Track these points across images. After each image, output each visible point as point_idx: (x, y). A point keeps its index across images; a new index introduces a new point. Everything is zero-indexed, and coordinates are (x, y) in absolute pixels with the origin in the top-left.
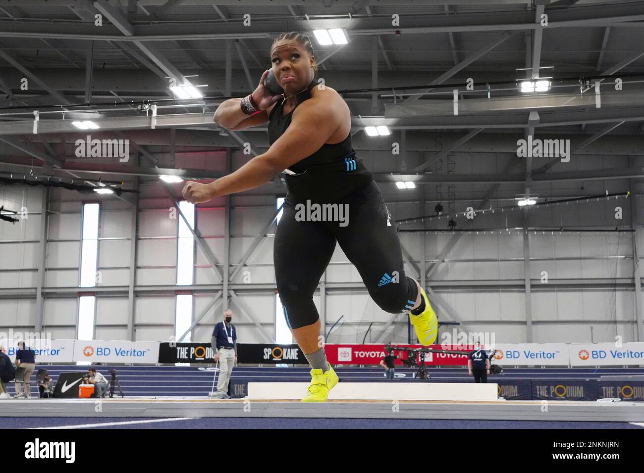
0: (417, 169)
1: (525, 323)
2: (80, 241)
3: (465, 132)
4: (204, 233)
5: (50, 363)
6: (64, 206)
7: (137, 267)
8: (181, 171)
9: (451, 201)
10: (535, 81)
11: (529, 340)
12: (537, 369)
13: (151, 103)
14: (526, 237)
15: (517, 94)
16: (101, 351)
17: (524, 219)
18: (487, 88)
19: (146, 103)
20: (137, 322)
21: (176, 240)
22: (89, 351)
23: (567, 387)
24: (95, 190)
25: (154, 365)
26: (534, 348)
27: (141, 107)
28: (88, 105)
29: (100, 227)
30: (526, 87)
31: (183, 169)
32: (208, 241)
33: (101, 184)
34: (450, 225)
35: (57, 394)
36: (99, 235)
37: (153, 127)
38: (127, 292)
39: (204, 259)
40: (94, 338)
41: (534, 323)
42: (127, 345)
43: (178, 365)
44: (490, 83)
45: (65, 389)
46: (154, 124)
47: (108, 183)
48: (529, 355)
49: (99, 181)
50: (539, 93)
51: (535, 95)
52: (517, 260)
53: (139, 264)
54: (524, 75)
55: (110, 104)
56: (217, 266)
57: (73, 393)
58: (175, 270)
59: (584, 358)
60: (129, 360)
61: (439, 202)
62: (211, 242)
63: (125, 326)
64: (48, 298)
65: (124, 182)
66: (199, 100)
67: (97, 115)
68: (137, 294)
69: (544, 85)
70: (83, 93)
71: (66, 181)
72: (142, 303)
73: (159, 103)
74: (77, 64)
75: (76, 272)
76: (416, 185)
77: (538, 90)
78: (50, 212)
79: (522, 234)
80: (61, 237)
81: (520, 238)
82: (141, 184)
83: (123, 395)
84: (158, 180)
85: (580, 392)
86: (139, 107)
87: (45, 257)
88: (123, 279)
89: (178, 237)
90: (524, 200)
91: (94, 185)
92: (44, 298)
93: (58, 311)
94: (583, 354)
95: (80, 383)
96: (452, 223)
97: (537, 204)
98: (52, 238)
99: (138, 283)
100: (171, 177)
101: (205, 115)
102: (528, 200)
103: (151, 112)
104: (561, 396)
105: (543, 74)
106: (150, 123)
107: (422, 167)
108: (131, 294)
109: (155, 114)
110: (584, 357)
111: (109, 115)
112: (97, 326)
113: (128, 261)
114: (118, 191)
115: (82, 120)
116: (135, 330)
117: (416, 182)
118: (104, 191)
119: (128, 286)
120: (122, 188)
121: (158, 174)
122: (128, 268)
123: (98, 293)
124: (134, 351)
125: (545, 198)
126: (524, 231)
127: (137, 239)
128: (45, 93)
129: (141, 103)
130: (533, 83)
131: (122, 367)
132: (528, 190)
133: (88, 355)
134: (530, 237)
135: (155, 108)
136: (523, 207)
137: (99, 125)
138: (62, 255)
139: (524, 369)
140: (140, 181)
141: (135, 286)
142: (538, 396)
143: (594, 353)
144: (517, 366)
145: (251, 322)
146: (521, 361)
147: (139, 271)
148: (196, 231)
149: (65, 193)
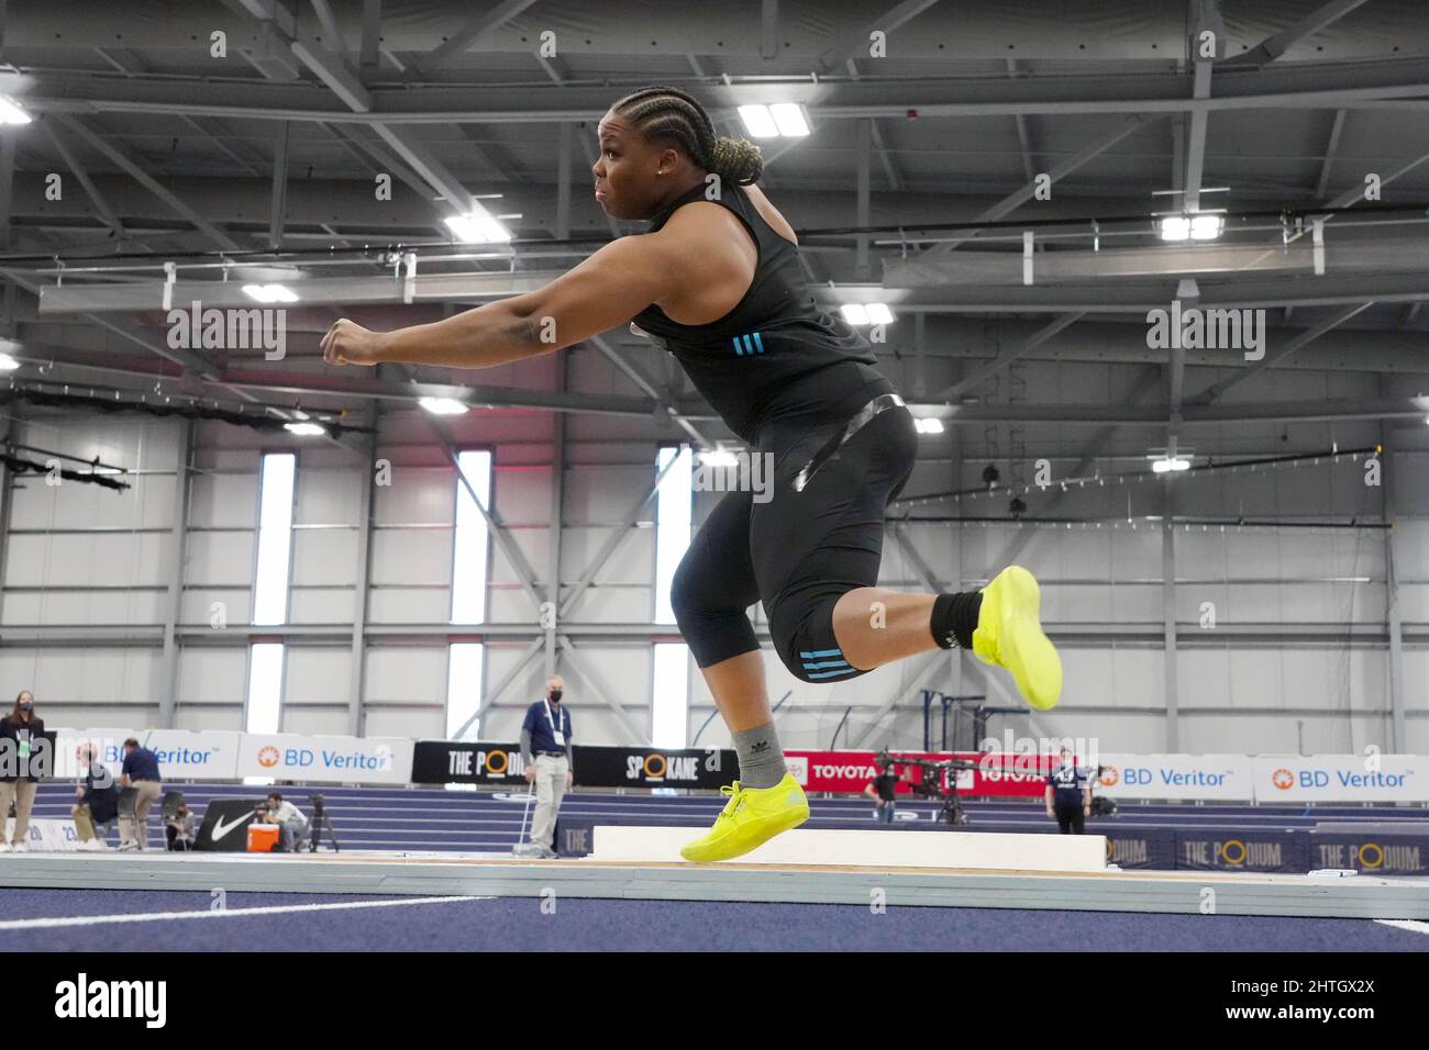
0: (947, 393)
1: (1163, 712)
2: (255, 530)
3: (1046, 320)
4: (508, 516)
5: (190, 780)
6: (224, 459)
7: (370, 587)
8: (463, 391)
9: (1016, 460)
10: (1191, 216)
11: (1172, 747)
12: (1188, 807)
13: (406, 250)
14: (1168, 535)
15: (1154, 242)
16: (293, 757)
17: (1164, 499)
18: (1092, 230)
19: (394, 250)
20: (369, 698)
21: (451, 531)
22: (269, 755)
23: (1249, 845)
24: (287, 426)
25: (402, 786)
26: (1181, 763)
27: (385, 259)
28: (276, 252)
29: (295, 502)
30: (1172, 228)
31: (467, 386)
32: (515, 533)
33: (300, 415)
34: (1012, 509)
35: (203, 843)
36: (294, 520)
37: (408, 300)
38: (349, 637)
39: (507, 571)
40: (281, 730)
41: (1182, 712)
42: (347, 745)
43: (451, 787)
44: (1099, 221)
45: (219, 832)
46: (411, 293)
47: (314, 412)
48: (1171, 778)
49: (295, 408)
50: (1198, 242)
51: (1191, 246)
52: (1149, 583)
53: (375, 580)
54: (1168, 205)
55: (323, 251)
56: (534, 586)
57: (235, 842)
58: (447, 592)
59: (1284, 786)
60: (351, 776)
61: (992, 461)
62: (523, 538)
63: (344, 706)
64: (186, 646)
65: (348, 411)
66: (504, 245)
67: (295, 274)
68: (370, 641)
69: (1209, 226)
70: (266, 229)
71: (228, 407)
72: (381, 659)
73: (422, 251)
74: (253, 167)
75: (245, 594)
76: (945, 426)
77: (1197, 236)
78: (196, 469)
79: (1160, 529)
80: (216, 523)
81: (1157, 538)
82: (383, 417)
83: (337, 847)
84: (416, 407)
85: (1273, 854)
86: (381, 258)
87: (184, 561)
88: (340, 610)
89: (455, 526)
90: (1164, 460)
91: (285, 416)
92: (180, 646)
93: (207, 673)
94: (1282, 778)
95: (250, 821)
96: (1017, 505)
97: (1192, 469)
98: (196, 524)
99: (373, 619)
100: (443, 403)
101: (514, 277)
102: (1174, 460)
103: (403, 269)
104: (1236, 863)
105: (1207, 202)
106: (402, 291)
107: (956, 390)
108: (357, 642)
109: (411, 272)
110: (1283, 783)
111: (319, 273)
112: (286, 706)
113: (352, 572)
114: (334, 430)
115: (262, 282)
116: (365, 715)
117: (944, 420)
118: (305, 429)
119: (351, 625)
120: (343, 423)
121: (415, 395)
122: (352, 587)
123: (289, 638)
124: (362, 758)
125: (1207, 458)
126: (1164, 523)
127: (372, 528)
128: (189, 227)
129: (385, 250)
130: (1187, 220)
131: (337, 790)
132: (1173, 439)
133: (268, 764)
134: (1176, 536)
135: (412, 261)
136: (1163, 475)
137: (299, 294)
138: (218, 558)
139: (1160, 807)
140: (379, 410)
141: (365, 625)
142: (1188, 862)
143: (1305, 776)
144: (1145, 800)
145: (602, 700)
146: (1154, 791)
147: (375, 594)
148: (492, 514)
149: (226, 432)
